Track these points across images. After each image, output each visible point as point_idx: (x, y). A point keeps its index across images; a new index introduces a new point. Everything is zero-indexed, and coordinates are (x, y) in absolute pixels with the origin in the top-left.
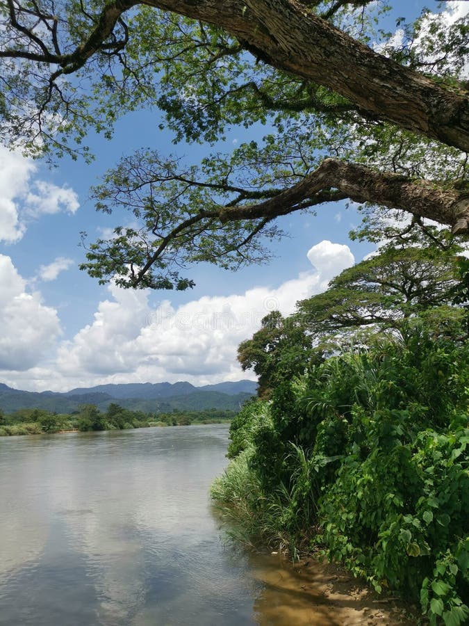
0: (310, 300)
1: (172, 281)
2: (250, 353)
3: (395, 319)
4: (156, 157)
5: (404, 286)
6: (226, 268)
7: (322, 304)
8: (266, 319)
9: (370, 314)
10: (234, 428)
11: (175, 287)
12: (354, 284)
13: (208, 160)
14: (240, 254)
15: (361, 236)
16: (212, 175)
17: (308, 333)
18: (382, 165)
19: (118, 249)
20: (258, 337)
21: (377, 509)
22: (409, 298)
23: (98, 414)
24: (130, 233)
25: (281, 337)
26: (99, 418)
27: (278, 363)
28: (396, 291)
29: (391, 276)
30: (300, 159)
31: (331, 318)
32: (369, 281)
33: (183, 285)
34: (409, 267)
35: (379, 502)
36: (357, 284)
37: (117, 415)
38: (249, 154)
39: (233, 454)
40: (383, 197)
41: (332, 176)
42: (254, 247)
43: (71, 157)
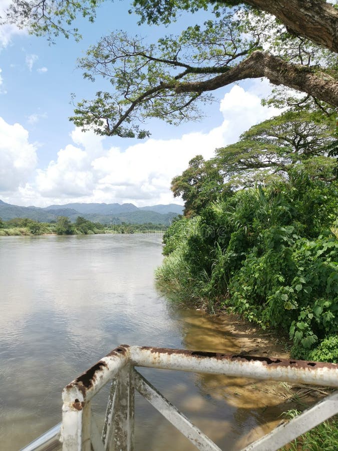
0: (226, 148)
1: (134, 132)
2: (180, 185)
3: (286, 164)
4: (125, 37)
5: (295, 139)
6: (171, 124)
7: (234, 152)
8: (192, 161)
9: (268, 160)
10: (167, 236)
11: (136, 136)
12: (259, 137)
13: (163, 40)
14: (181, 114)
15: (270, 103)
16: (166, 52)
17: (222, 172)
18: (290, 48)
19: (97, 107)
20: (186, 174)
21: (266, 284)
22: (297, 149)
23: (69, 224)
24: (107, 96)
25: (202, 175)
26: (70, 226)
27: (200, 193)
28: (288, 143)
29: (286, 132)
30: (231, 42)
31: (240, 162)
32: (270, 135)
33: (142, 135)
34: (300, 125)
35: (268, 280)
36: (260, 137)
37: (83, 225)
38: (193, 35)
39: (167, 253)
40: (293, 82)
41: (259, 64)
42: (192, 108)
43: (65, 36)
